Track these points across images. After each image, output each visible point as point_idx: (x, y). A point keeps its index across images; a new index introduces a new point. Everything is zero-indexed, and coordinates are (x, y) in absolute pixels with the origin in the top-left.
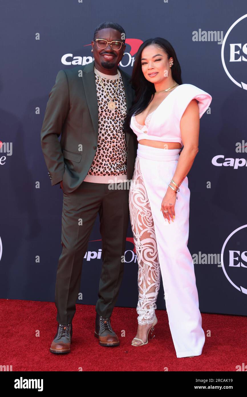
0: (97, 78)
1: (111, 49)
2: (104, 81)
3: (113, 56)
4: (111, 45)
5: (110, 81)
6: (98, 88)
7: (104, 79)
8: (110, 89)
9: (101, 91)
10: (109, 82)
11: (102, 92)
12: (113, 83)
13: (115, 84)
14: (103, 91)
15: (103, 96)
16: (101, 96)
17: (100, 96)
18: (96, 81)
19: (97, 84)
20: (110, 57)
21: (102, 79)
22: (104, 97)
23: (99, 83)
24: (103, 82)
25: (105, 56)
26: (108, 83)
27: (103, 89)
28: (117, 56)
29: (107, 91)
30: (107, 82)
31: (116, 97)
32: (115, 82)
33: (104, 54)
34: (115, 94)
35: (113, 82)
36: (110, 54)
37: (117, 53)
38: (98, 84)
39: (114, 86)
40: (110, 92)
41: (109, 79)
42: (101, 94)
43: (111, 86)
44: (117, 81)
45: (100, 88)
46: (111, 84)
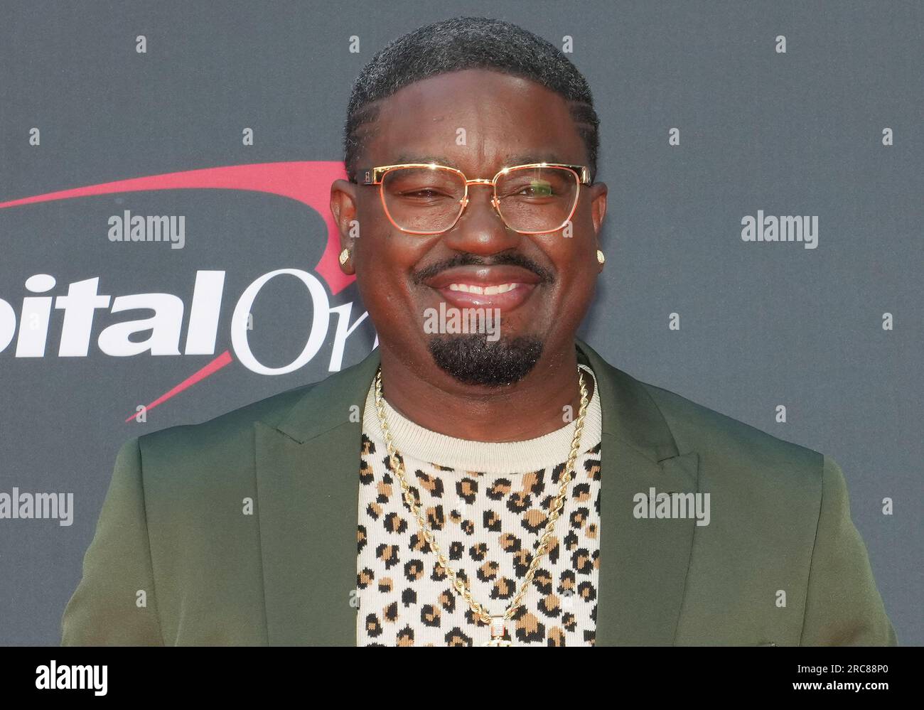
0: (378, 470)
1: (502, 230)
2: (438, 490)
3: (523, 281)
4: (496, 202)
5: (484, 484)
6: (380, 551)
7: (434, 473)
8: (478, 553)
10: (481, 495)
11: (412, 578)
12: (515, 496)
13: (536, 501)
14: (414, 569)
15: (416, 609)
16: (401, 606)
17: (392, 613)
18: (368, 494)
19: (375, 516)
20: (502, 289)
21: (419, 473)
22: (424, 619)
23: (385, 509)
24: (425, 494)
25: (454, 287)
26: (470, 500)
27: (417, 555)
28: (552, 281)
29: (455, 566)
31: (532, 608)
32: (538, 488)
33: (449, 272)
34: (519, 583)
35: (518, 487)
36: (499, 270)
37: (545, 253)
38: (382, 518)
39: (525, 524)
40: (481, 575)
41: (481, 474)
42: (395, 596)
43: (491, 521)
44: (556, 477)
45: (395, 548)
46: (500, 507)
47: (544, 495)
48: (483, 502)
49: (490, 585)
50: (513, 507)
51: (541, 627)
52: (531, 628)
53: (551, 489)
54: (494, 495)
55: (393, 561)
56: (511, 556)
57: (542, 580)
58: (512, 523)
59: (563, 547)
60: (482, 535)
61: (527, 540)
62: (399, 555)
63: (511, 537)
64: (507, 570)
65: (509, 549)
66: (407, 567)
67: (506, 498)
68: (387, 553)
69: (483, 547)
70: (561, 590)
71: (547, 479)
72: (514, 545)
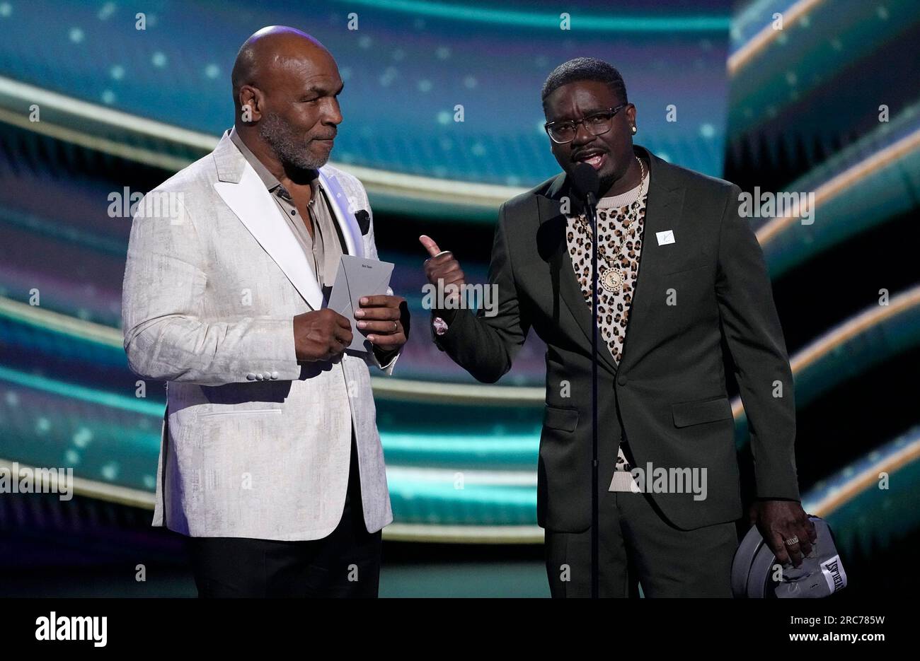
5: (608, 213)
6: (577, 240)
9: (583, 248)
10: (608, 217)
12: (619, 216)
13: (627, 217)
16: (584, 259)
17: (582, 262)
26: (604, 219)
29: (601, 243)
30: (602, 219)
32: (627, 212)
35: (620, 212)
39: (623, 225)
40: (609, 246)
41: (607, 209)
42: (583, 256)
43: (612, 226)
44: (633, 207)
45: (582, 239)
46: (615, 221)
47: (629, 214)
48: (609, 220)
49: (613, 249)
50: (619, 220)
51: (629, 262)
52: (626, 263)
53: (631, 211)
54: (612, 216)
55: (581, 244)
56: (619, 238)
57: (630, 245)
58: (619, 226)
59: (636, 232)
60: (609, 231)
61: (624, 231)
62: (583, 242)
63: (619, 231)
64: (617, 243)
65: (618, 236)
66: (586, 246)
67: (616, 217)
68: (580, 241)
69: (610, 236)
70: (635, 248)
71: (630, 208)
72: (619, 234)
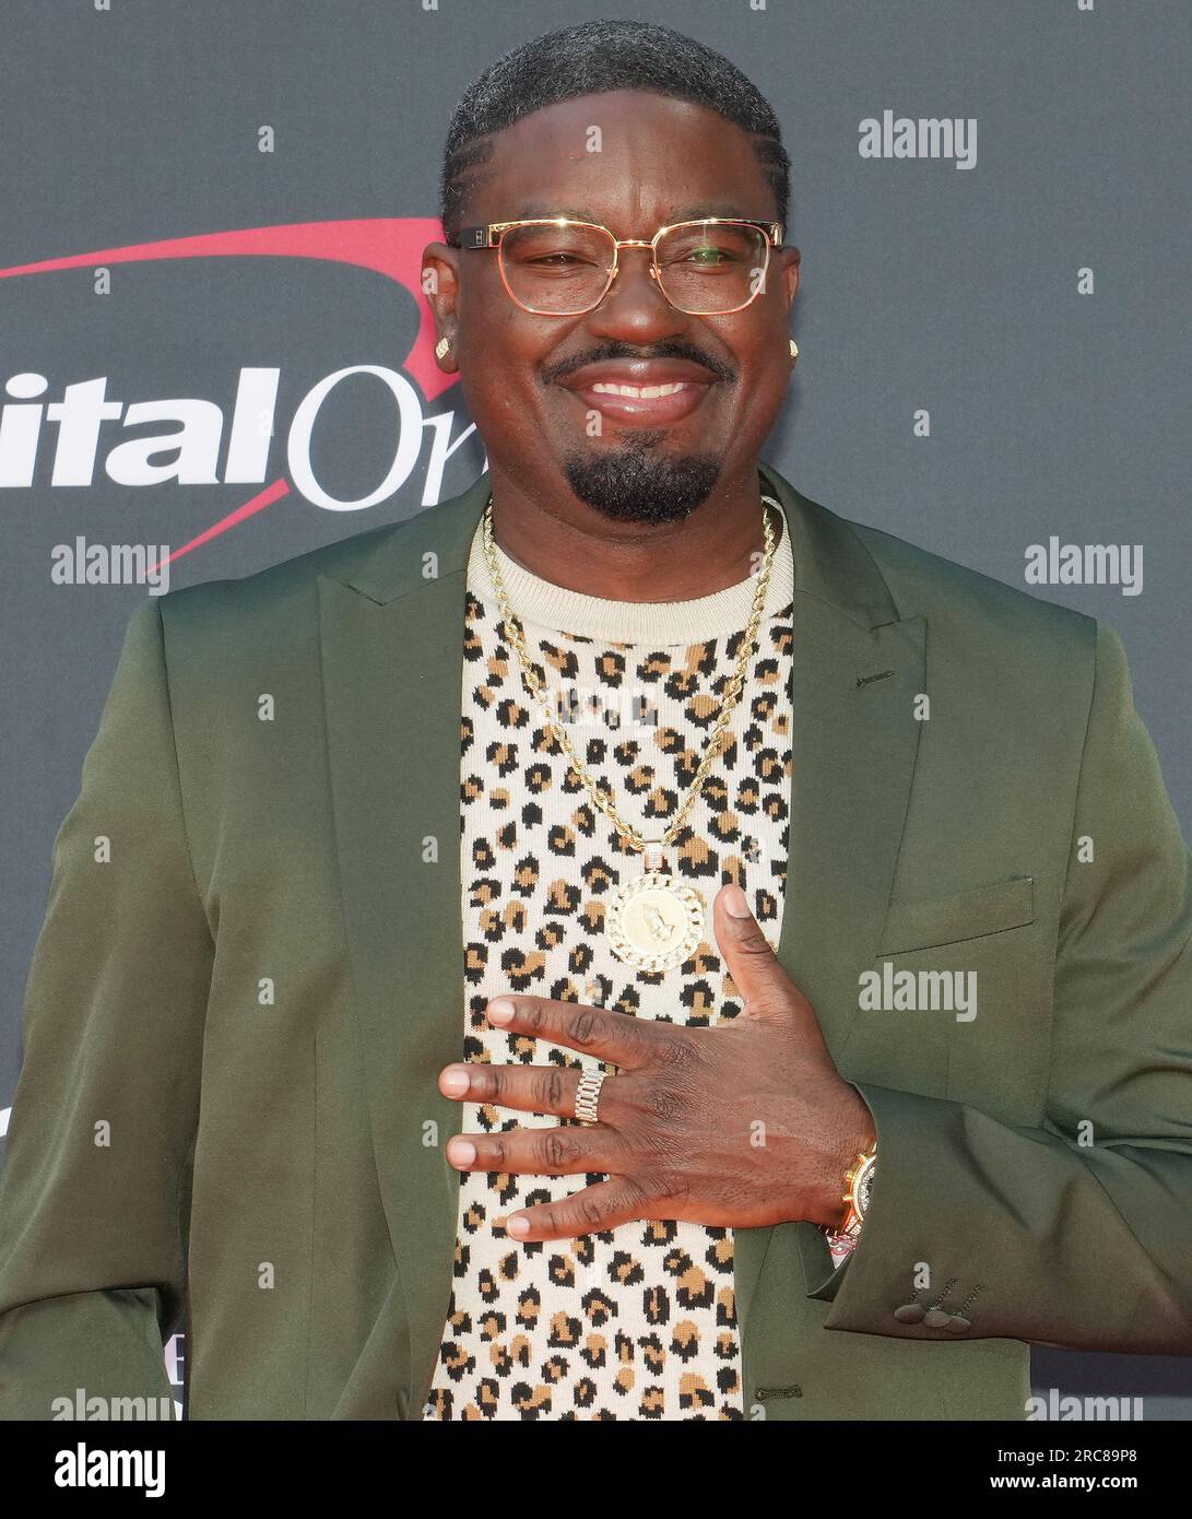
0: (488, 640)
1: (666, 311)
2: (570, 669)
3: (692, 381)
4: (655, 272)
5: (634, 660)
6: (492, 752)
7: (565, 646)
8: (626, 754)
9: (515, 783)
10: (630, 674)
11: (535, 789)
12: (677, 677)
13: (705, 683)
14: (538, 777)
15: (541, 832)
16: (520, 828)
17: (508, 836)
18: (474, 674)
19: (484, 704)
20: (664, 390)
21: (545, 646)
22: (552, 846)
23: (498, 695)
24: (552, 673)
25: (599, 388)
26: (614, 681)
27: (542, 757)
28: (732, 378)
29: (594, 772)
30: (604, 677)
31: (701, 831)
32: (708, 665)
33: (591, 368)
34: (683, 796)
35: (680, 664)
36: (662, 364)
37: (723, 342)
38: (494, 707)
39: (690, 714)
40: (630, 784)
41: (629, 646)
42: (513, 813)
44: (732, 651)
45: (513, 749)
46: (655, 693)
47: (715, 675)
48: (632, 686)
49: (643, 799)
50: (673, 691)
51: (713, 856)
52: (699, 857)
53: (725, 666)
54: (646, 675)
55: (508, 767)
56: (671, 758)
57: (715, 792)
58: (673, 714)
59: (742, 747)
60: (630, 730)
61: (693, 737)
62: (518, 757)
63: (670, 733)
64: (666, 778)
65: (668, 750)
66: (529, 774)
67: (664, 679)
68: (502, 755)
69: (633, 746)
70: (740, 806)
71: (720, 653)
72: (675, 743)
